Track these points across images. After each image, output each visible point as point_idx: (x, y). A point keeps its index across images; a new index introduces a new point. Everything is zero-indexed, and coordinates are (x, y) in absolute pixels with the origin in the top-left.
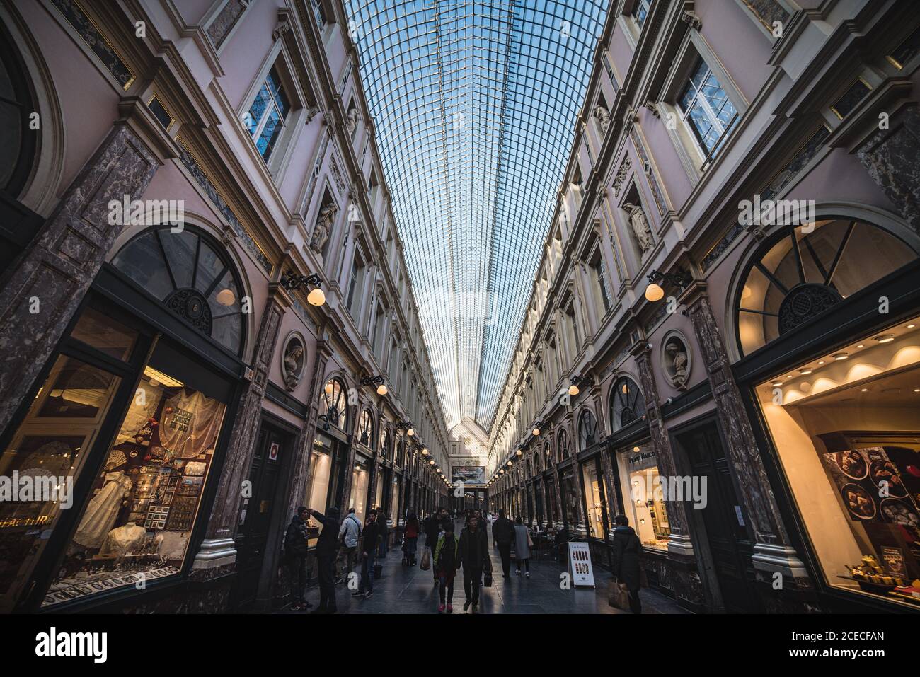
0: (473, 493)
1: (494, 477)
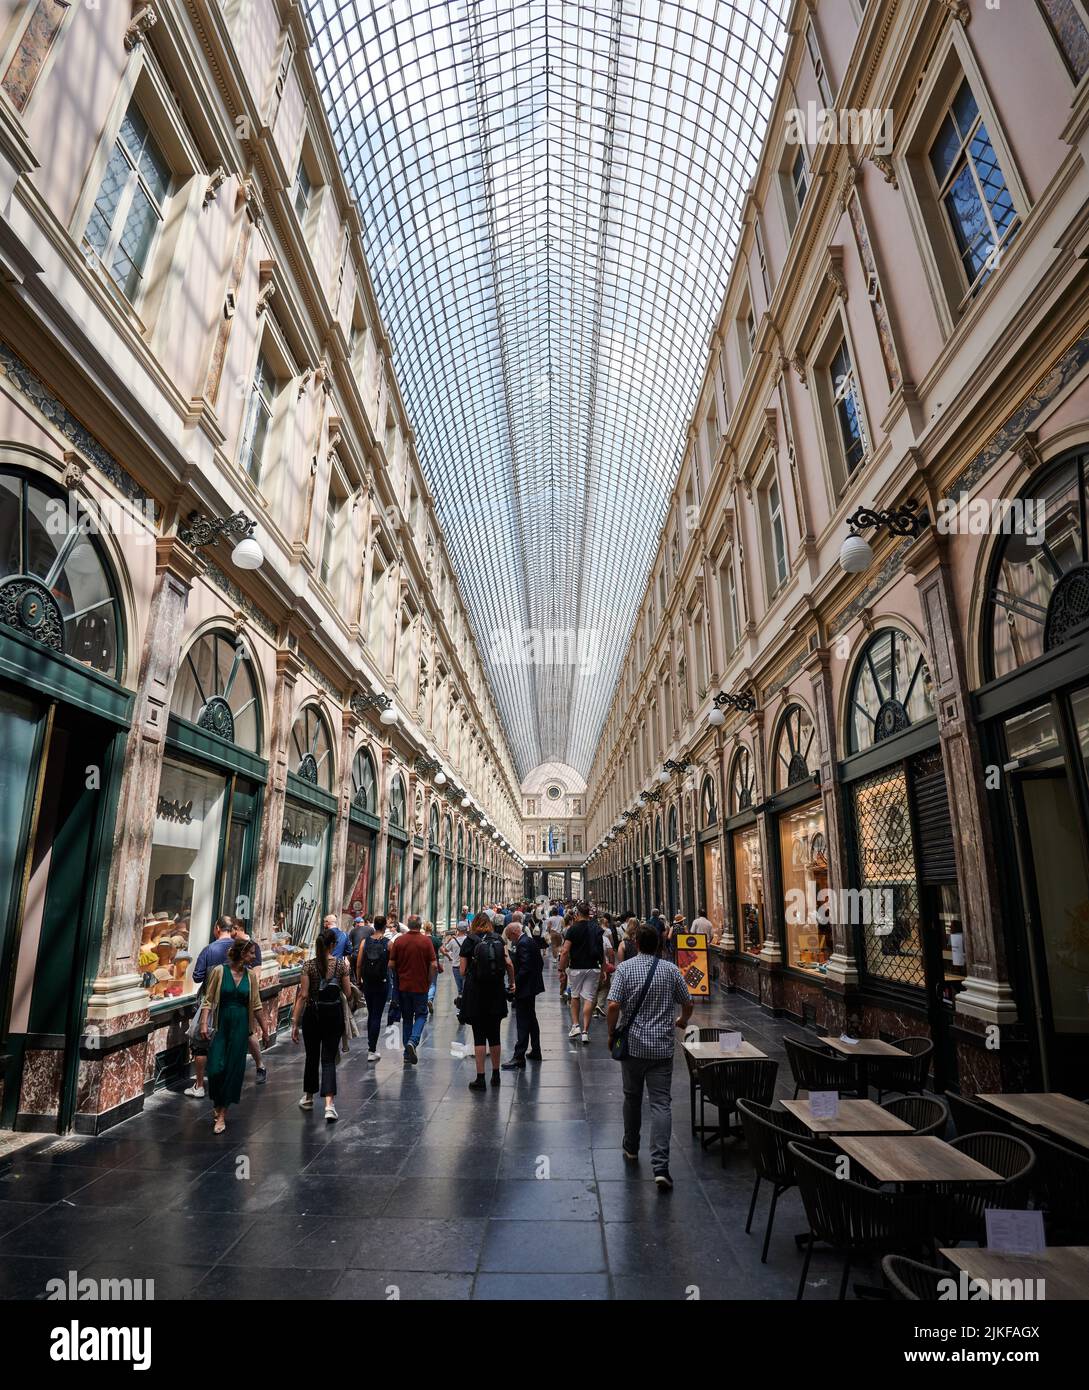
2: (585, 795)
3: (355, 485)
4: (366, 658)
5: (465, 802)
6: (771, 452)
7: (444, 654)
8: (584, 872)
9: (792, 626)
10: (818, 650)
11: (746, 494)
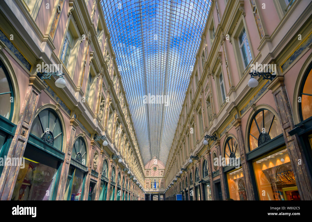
0: (157, 196)
1: (169, 187)
2: (164, 170)
3: (98, 72)
4: (99, 124)
5: (129, 172)
6: (220, 64)
7: (124, 127)
8: (164, 195)
9: (228, 113)
10: (237, 119)
11: (212, 77)
